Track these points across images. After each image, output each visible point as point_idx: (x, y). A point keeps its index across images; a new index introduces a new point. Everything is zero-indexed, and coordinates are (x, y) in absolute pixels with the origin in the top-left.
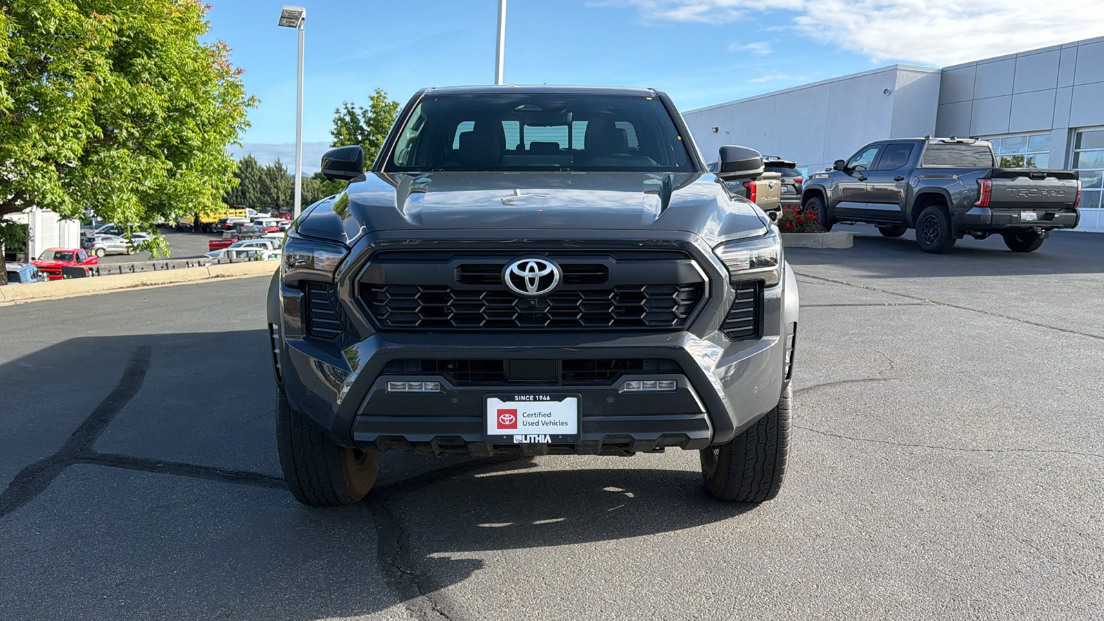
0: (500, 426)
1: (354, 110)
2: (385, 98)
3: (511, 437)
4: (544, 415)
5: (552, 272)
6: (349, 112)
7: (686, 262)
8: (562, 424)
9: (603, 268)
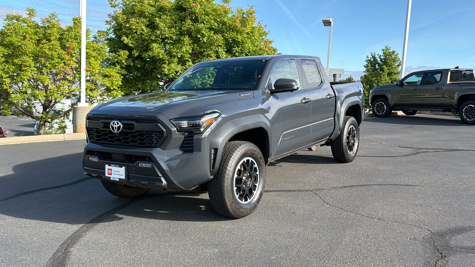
0: (108, 174)
1: (375, 56)
2: (389, 49)
3: (110, 177)
4: (118, 172)
5: (120, 125)
6: (373, 57)
7: (156, 124)
8: (122, 175)
9: (132, 125)
